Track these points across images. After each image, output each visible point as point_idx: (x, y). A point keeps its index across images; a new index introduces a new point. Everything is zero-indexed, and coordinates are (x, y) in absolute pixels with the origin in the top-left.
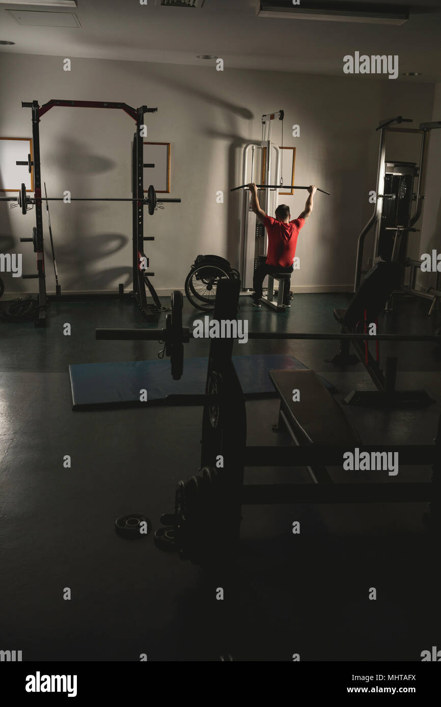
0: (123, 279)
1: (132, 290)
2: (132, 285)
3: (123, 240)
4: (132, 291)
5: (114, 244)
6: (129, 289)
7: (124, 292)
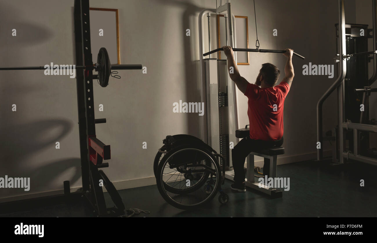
0: (68, 175)
1: (82, 186)
2: (80, 180)
3: (66, 126)
4: (81, 189)
5: (55, 131)
6: (77, 186)
7: (71, 192)
